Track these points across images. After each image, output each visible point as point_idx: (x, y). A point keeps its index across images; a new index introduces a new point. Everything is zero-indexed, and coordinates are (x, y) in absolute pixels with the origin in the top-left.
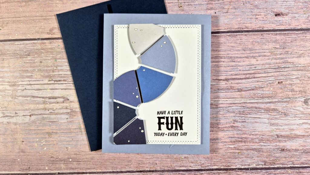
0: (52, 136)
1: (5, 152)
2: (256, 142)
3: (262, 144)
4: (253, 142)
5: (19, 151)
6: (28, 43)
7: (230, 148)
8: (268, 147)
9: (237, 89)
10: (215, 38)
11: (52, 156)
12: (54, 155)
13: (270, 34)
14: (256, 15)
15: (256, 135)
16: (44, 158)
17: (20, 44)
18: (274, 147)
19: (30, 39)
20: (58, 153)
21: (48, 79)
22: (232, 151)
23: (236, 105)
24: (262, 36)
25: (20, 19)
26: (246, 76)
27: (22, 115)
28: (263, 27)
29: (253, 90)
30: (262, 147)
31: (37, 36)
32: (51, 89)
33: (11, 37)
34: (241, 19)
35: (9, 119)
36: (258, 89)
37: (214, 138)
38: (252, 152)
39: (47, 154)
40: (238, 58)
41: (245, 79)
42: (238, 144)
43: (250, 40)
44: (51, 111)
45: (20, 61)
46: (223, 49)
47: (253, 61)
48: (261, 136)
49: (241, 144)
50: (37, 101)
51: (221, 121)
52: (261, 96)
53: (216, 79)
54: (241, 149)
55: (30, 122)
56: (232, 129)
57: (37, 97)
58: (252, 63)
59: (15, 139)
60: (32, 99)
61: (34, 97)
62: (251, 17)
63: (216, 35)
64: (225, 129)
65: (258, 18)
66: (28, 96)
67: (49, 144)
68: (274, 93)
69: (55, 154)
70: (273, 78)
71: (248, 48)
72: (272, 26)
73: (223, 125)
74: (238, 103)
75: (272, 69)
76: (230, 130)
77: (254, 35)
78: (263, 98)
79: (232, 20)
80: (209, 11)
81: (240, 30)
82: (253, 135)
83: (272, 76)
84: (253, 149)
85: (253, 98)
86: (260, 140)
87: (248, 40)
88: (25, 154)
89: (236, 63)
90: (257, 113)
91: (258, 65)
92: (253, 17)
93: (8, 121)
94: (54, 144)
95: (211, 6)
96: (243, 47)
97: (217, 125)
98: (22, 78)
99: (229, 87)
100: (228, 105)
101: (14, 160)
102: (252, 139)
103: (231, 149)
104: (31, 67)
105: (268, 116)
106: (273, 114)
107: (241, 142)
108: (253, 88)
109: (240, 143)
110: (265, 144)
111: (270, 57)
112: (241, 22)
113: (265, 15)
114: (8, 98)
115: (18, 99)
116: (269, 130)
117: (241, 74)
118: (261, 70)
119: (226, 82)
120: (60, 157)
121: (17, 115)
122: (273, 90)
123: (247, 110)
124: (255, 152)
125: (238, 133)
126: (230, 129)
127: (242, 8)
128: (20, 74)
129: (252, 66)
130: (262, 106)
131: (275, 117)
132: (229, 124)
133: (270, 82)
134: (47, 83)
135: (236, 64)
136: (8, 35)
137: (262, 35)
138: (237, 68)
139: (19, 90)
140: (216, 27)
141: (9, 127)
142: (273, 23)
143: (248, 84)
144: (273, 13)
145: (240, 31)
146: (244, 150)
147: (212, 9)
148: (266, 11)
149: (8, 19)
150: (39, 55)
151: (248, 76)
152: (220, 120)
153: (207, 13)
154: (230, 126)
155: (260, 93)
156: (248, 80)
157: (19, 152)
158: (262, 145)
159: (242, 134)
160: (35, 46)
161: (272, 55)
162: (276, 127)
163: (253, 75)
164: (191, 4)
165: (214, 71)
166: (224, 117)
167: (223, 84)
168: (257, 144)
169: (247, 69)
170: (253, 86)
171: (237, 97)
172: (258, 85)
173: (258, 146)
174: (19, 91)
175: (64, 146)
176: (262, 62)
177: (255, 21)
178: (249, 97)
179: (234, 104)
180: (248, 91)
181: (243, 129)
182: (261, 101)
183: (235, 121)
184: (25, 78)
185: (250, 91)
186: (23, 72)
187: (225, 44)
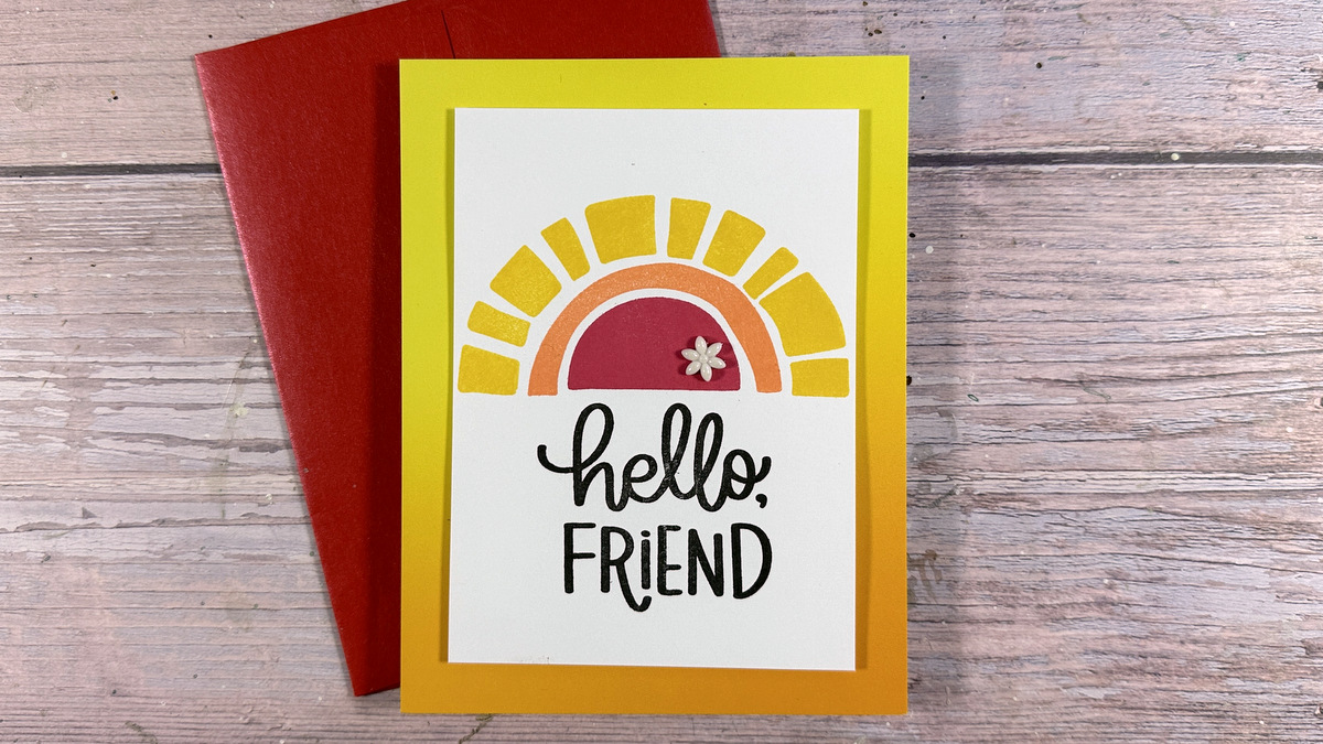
0: (254, 624)
1: (33, 691)
2: (1210, 677)
3: (1236, 683)
4: (1196, 677)
5: (102, 691)
6: (147, 186)
7: (1087, 699)
8: (1264, 696)
9: (1129, 428)
10: (1033, 185)
11: (254, 715)
12: (260, 712)
13: (1295, 174)
14: (1232, 82)
15: (1212, 641)
16: (218, 727)
17: (110, 191)
18: (1290, 699)
19: (157, 166)
20: (278, 703)
21: (239, 359)
22: (1096, 715)
23: (1124, 502)
24: (1253, 181)
25: (109, 72)
26: (1172, 368)
27: (115, 523)
28: (1262, 141)
29: (1205, 431)
30: (1236, 699)
31: (188, 152)
32: (251, 406)
33: (64, 155)
34: (1160, 100)
35: (54, 541)
36: (1230, 432)
37: (1017, 653)
38: (1187, 719)
39: (231, 708)
40: (1139, 281)
41: (1171, 379)
42: (1125, 683)
43: (1199, 198)
44: (252, 508)
45: (107, 270)
46: (1071, 239)
47: (1210, 298)
48: (1234, 650)
49: (1136, 684)
50: (183, 462)
51: (1050, 578)
52: (1241, 464)
53: (1037, 380)
54: (1139, 705)
55: (151, 556)
56: (1103, 616)
57: (185, 441)
58: (1204, 307)
59: (84, 634)
60: (163, 450)
61: (169, 440)
62: (1206, 89)
63: (1040, 172)
64: (1070, 614)
65: (1241, 98)
66: (142, 437)
67: (237, 662)
68: (1300, 449)
69: (268, 707)
70: (1299, 378)
71: (1187, 236)
72: (1305, 134)
73: (1061, 596)
74: (1134, 494)
75: (1296, 339)
76: (1090, 619)
77: (1216, 174)
78: (1247, 471)
79: (1117, 101)
80: (1011, 53)
81: (1151, 150)
82: (1195, 642)
83: (1297, 371)
84: (1192, 709)
85: (1205, 472)
86: (1227, 666)
87: (1188, 198)
88: (126, 703)
89: (1132, 308)
90: (1220, 542)
91: (1233, 316)
92: (1216, 91)
93: (49, 545)
94: (263, 663)
95: (1016, 32)
96: (1165, 231)
97: (1032, 595)
98: (117, 349)
99: (1096, 419)
100: (1088, 500)
101: (77, 731)
102: (1194, 661)
103: (1095, 704)
104: (157, 298)
105: (1268, 557)
106: (1294, 549)
107: (1142, 672)
108: (1205, 425)
109: (1135, 677)
110: (1249, 686)
111: (1286, 280)
112: (1158, 112)
113: (1271, 85)
114: (52, 442)
115: (96, 447)
116: (1269, 619)
117: (1155, 359)
118: (1243, 341)
119: (1081, 393)
120: (288, 724)
121: (90, 521)
122: (1296, 434)
123: (1175, 525)
124: (1201, 719)
125: (1128, 631)
126: (1091, 614)
127: (1164, 45)
128: (108, 329)
129: (1203, 323)
130: (1244, 508)
131: (1302, 562)
132: (1086, 590)
133: (1283, 397)
134: (232, 375)
135: (1127, 311)
136: (53, 142)
137: (1254, 176)
138: (1135, 329)
139: (102, 404)
140: (1040, 131)
141: (56, 575)
142: (1306, 123)
143: (1181, 407)
144: (1307, 73)
145: (1152, 154)
146: (1153, 712)
147: (1026, 46)
148: (1274, 65)
149: (52, 70)
150: (197, 243)
151: (1182, 368)
152: (1046, 572)
153: (1003, 63)
154: (1091, 599)
155: (1238, 447)
156: (1184, 387)
157: (99, 695)
158: (1235, 688)
159: (1147, 637)
160: (179, 201)
161: (1297, 272)
162: (1306, 609)
163: (1208, 363)
164: (926, 19)
165: (1026, 341)
166: (1068, 560)
167: (1067, 400)
168: (1211, 687)
169: (1181, 337)
170: (1206, 412)
171: (1128, 466)
172: (1230, 410)
173: (1215, 695)
174: (99, 410)
175: (307, 671)
176: (1250, 305)
177: (1226, 110)
178: (1183, 467)
179: (1116, 496)
180: (1181, 435)
181: (1154, 615)
182: (1241, 485)
183: (1115, 576)
184: (129, 348)
185: (1190, 440)
186: (124, 321)
187: (1081, 214)
